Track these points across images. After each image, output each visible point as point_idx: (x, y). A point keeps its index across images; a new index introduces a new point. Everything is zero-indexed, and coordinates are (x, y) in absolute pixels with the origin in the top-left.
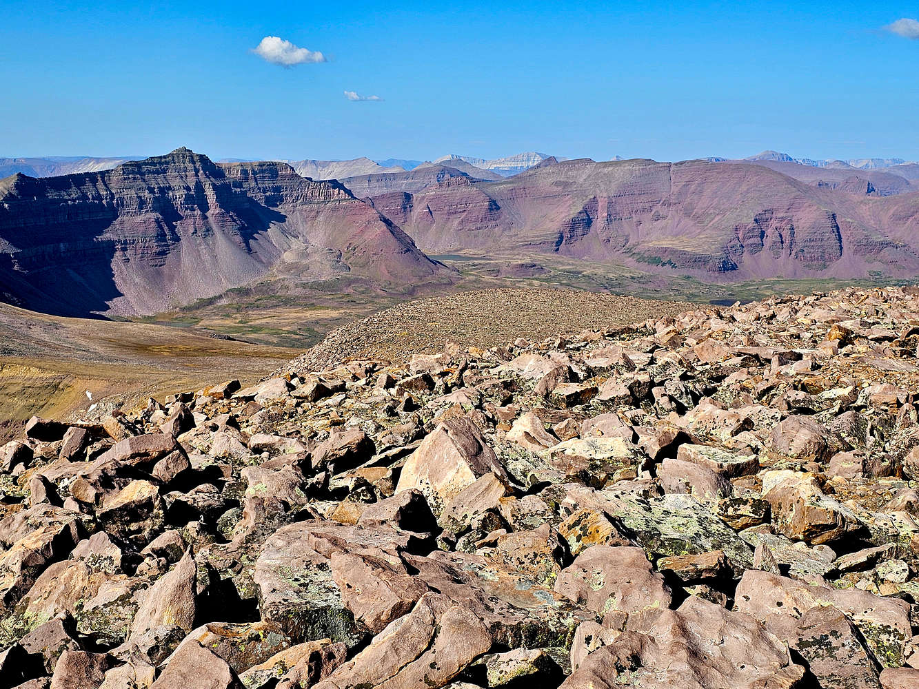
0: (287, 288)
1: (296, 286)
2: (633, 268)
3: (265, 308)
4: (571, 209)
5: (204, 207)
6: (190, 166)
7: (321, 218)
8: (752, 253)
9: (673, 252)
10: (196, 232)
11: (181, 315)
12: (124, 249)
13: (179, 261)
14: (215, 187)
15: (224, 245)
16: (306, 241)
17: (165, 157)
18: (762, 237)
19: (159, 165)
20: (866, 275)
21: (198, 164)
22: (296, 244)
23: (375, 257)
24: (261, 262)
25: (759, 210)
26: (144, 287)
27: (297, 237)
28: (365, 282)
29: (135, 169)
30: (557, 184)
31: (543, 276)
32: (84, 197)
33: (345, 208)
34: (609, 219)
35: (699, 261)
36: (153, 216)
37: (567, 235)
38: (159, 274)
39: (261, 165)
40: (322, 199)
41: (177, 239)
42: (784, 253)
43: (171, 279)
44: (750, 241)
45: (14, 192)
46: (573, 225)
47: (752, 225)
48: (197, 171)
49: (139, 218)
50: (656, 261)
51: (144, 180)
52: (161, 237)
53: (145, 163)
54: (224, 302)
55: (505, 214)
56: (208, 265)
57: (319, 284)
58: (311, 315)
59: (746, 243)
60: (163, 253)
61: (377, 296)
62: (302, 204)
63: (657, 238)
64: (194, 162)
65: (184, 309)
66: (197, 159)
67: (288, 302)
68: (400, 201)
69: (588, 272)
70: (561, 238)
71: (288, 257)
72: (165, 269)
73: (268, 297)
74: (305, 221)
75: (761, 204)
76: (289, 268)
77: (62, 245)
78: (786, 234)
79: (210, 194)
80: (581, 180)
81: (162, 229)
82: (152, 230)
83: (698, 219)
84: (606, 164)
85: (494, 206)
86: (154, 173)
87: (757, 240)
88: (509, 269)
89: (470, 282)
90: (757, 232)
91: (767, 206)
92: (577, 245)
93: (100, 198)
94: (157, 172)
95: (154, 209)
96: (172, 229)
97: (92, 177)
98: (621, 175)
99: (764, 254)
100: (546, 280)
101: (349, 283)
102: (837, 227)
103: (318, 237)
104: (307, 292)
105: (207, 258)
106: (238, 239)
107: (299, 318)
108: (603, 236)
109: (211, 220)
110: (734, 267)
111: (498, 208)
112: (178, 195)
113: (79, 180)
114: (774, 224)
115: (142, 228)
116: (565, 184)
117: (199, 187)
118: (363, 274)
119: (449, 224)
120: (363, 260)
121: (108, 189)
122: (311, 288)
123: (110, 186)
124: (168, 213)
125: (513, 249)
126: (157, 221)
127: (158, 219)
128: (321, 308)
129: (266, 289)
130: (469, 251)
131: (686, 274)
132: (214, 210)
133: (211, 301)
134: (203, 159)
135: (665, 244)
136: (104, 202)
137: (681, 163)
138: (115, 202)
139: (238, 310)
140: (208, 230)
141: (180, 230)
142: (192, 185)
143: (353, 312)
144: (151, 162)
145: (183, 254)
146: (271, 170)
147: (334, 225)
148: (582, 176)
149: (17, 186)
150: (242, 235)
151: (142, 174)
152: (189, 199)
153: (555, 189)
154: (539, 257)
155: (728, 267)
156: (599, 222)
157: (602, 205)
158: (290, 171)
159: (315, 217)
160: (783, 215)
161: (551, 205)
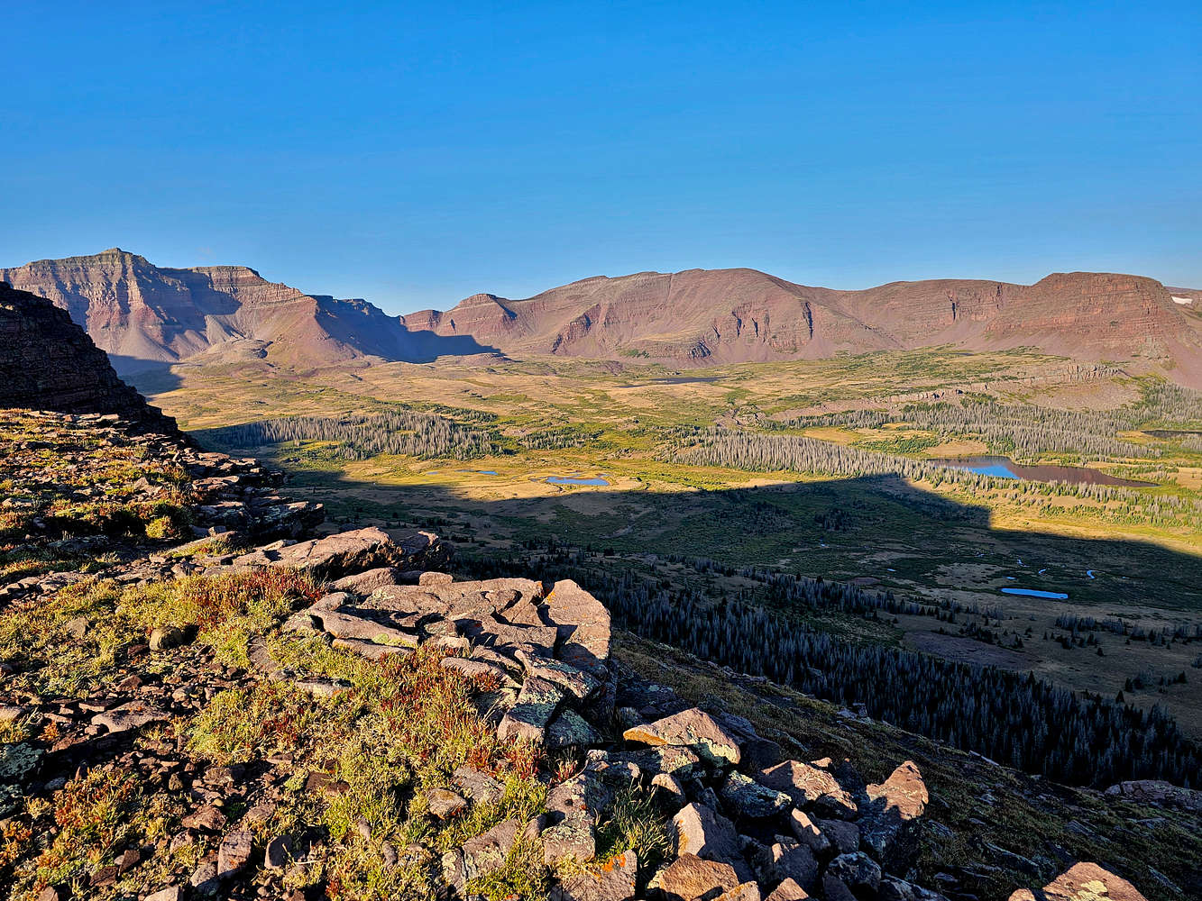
5: (125, 302)
6: (119, 265)
8: (726, 342)
9: (649, 343)
10: (108, 326)
14: (141, 284)
18: (740, 328)
19: (81, 264)
21: (128, 264)
24: (174, 354)
25: (740, 303)
27: (243, 334)
29: (47, 268)
30: (571, 297)
34: (607, 323)
35: (671, 349)
37: (565, 337)
40: (280, 299)
42: (758, 341)
44: (727, 331)
46: (573, 328)
47: (731, 317)
50: (634, 353)
51: (56, 277)
55: (519, 325)
59: (724, 332)
63: (646, 336)
64: (124, 262)
70: (561, 340)
71: (212, 350)
75: (741, 300)
78: (761, 324)
79: (134, 290)
80: (592, 293)
83: (686, 317)
84: (616, 279)
85: (508, 317)
86: (72, 271)
87: (734, 330)
90: (734, 323)
92: (572, 346)
94: (77, 271)
98: (626, 286)
99: (739, 343)
102: (810, 314)
106: (157, 332)
108: (599, 337)
109: (132, 316)
110: (706, 354)
111: (513, 319)
114: (750, 315)
116: (578, 297)
117: (123, 285)
118: (272, 359)
131: (657, 362)
132: (137, 305)
135: (647, 339)
137: (680, 273)
140: (121, 325)
142: (115, 283)
146: (231, 273)
148: (593, 290)
151: (55, 271)
152: (107, 294)
153: (568, 301)
155: (699, 354)
156: (598, 326)
157: (603, 311)
158: (251, 274)
159: (271, 315)
160: (760, 306)
161: (562, 315)
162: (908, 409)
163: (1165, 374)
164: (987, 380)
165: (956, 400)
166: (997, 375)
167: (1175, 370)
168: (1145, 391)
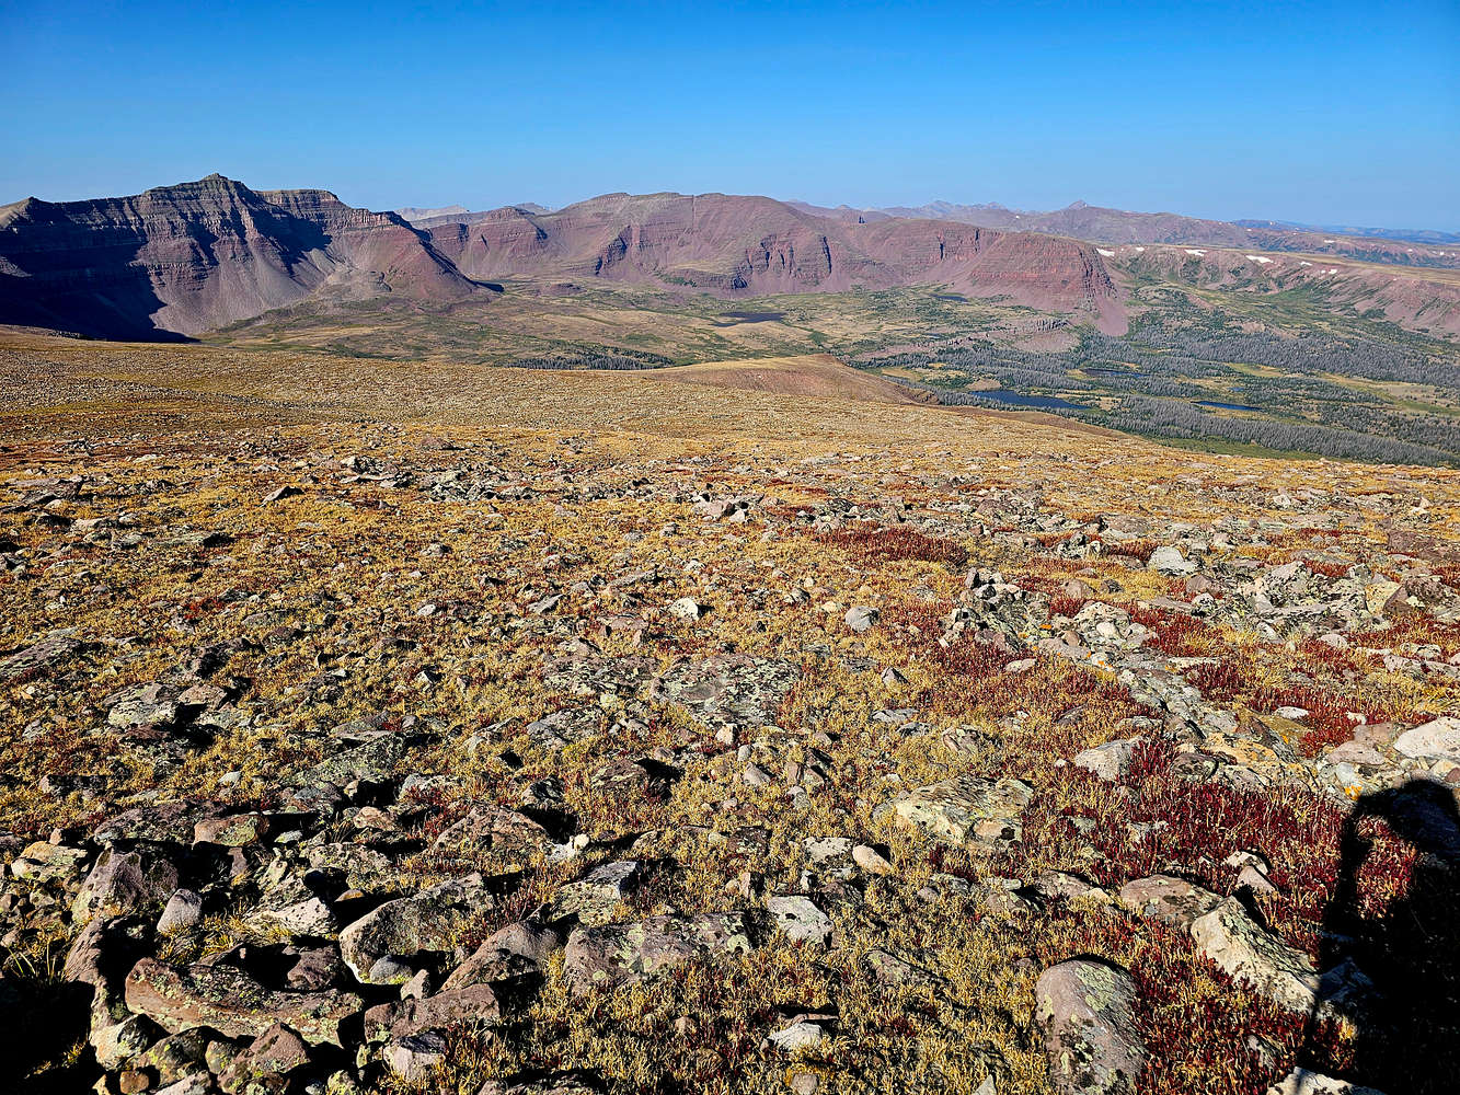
0: (326, 308)
1: (335, 306)
2: (661, 287)
3: (303, 327)
4: (609, 237)
5: (241, 231)
6: (224, 192)
7: (366, 244)
8: (759, 273)
9: (694, 273)
10: (235, 256)
11: (216, 336)
12: (159, 274)
13: (217, 284)
14: (251, 213)
15: (264, 270)
16: (351, 265)
17: (197, 183)
18: (767, 259)
19: (191, 191)
20: (850, 289)
21: (233, 190)
22: (340, 268)
23: (414, 278)
24: (303, 285)
25: (766, 234)
26: (180, 310)
27: (343, 262)
28: (404, 301)
29: (164, 196)
30: (597, 215)
31: (578, 295)
32: (111, 222)
33: (388, 233)
34: (641, 246)
35: (715, 280)
36: (187, 241)
37: (605, 260)
38: (197, 297)
39: (302, 192)
40: (366, 225)
41: (214, 262)
42: (785, 272)
43: (209, 302)
44: (758, 263)
45: (26, 216)
46: (610, 251)
47: (759, 248)
48: (232, 197)
49: (173, 244)
50: (680, 281)
51: (175, 206)
52: (197, 261)
53: (174, 188)
54: (262, 323)
55: (552, 244)
56: (247, 289)
57: (357, 304)
58: (345, 332)
59: (755, 263)
60: (200, 278)
61: (414, 314)
62: (347, 230)
63: (682, 263)
64: (228, 189)
65: (219, 331)
66: (231, 185)
67: (327, 321)
68: (456, 232)
69: (620, 291)
70: (601, 262)
71: (332, 280)
72: (203, 293)
73: (309, 316)
74: (350, 246)
75: (767, 231)
76: (331, 290)
77: (88, 271)
78: (787, 256)
79: (247, 220)
80: (618, 212)
81: (198, 254)
82: (187, 253)
83: (716, 244)
84: (639, 198)
85: (542, 235)
86: (186, 199)
87: (763, 261)
88: (548, 289)
89: (506, 299)
90: (763, 255)
91: (772, 232)
92: (615, 269)
93: (128, 223)
94: (190, 198)
95: (188, 234)
96: (209, 253)
97: (118, 203)
98: (651, 207)
99: (769, 274)
100: (580, 298)
101: (388, 302)
102: (827, 248)
103: (363, 261)
104: (345, 311)
105: (246, 281)
106: (279, 263)
107: (333, 335)
108: (637, 261)
109: (251, 245)
110: (744, 285)
111: (545, 236)
112: (213, 222)
113: (101, 205)
114: (777, 247)
115: (177, 253)
116: (605, 216)
117: (236, 214)
118: (402, 294)
119: (502, 253)
120: (403, 281)
121: (136, 214)
122: (350, 307)
123: (138, 212)
124: (203, 239)
125: (558, 273)
126: (192, 246)
127: (193, 244)
128: (359, 326)
129: (305, 310)
130: (518, 276)
131: (705, 292)
132: (252, 234)
133: (249, 323)
134: (237, 185)
135: (687, 266)
136: (133, 227)
137: (702, 196)
138: (145, 227)
139: (275, 329)
140: (247, 255)
141: (217, 254)
142: (228, 212)
143: (387, 328)
144: (182, 188)
145: (221, 278)
146: (314, 198)
147: (379, 249)
148: (618, 209)
149: (28, 210)
150: (283, 260)
151: (172, 199)
152: (224, 223)
153: (595, 219)
154: (578, 280)
155: (739, 284)
156: (633, 248)
157: (635, 233)
158: (332, 199)
159: (361, 242)
160: (784, 239)
161: (592, 233)
162: (940, 352)
163: (1094, 323)
164: (986, 329)
165: (968, 345)
166: (993, 325)
167: (1100, 319)
168: (1083, 338)
